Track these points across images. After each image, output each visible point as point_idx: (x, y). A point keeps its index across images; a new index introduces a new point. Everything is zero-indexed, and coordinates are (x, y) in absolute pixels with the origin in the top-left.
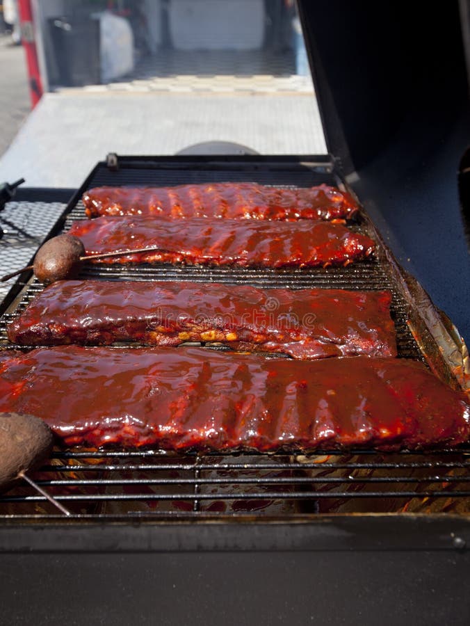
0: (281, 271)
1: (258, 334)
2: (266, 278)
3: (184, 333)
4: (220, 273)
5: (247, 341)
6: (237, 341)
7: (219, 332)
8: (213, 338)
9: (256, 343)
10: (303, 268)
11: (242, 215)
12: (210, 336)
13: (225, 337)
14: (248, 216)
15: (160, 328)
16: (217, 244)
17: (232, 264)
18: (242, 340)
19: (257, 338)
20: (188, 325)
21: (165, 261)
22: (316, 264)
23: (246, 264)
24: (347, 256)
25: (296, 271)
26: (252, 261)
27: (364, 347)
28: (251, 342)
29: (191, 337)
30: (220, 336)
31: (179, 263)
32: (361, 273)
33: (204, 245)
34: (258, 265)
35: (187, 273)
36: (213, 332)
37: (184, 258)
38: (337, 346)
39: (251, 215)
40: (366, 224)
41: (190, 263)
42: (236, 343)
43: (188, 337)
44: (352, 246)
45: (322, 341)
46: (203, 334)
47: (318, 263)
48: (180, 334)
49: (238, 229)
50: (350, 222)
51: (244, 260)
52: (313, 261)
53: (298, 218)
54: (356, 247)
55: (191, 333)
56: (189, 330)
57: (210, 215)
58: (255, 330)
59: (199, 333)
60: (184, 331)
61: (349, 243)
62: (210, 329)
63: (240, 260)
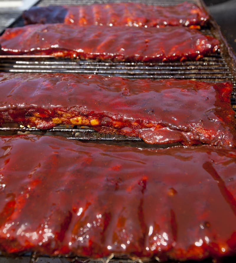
0: (148, 63)
1: (116, 120)
2: (137, 69)
3: (57, 119)
4: (104, 65)
5: (108, 126)
6: (100, 125)
7: (84, 118)
8: (80, 123)
9: (115, 128)
10: (165, 62)
11: (126, 23)
12: (77, 121)
13: (90, 122)
14: (130, 24)
15: (37, 114)
16: (103, 44)
17: (113, 59)
18: (103, 125)
19: (115, 124)
20: (59, 112)
21: (65, 56)
22: (174, 58)
23: (123, 59)
24: (199, 52)
25: (160, 64)
26: (127, 56)
27: (207, 136)
28: (111, 126)
29: (63, 122)
30: (85, 121)
31: (75, 58)
32: (208, 65)
33: (93, 45)
34: (132, 59)
35: (81, 65)
36: (79, 118)
37: (78, 54)
38: (183, 133)
39: (133, 23)
40: (214, 29)
41: (83, 58)
42: (99, 127)
43: (60, 122)
44: (203, 45)
45: (171, 129)
46: (71, 120)
47: (176, 58)
48: (53, 119)
49: (120, 33)
50: (203, 28)
51: (121, 56)
52: (172, 57)
53: (166, 25)
54: (206, 46)
55: (63, 118)
56: (61, 116)
57: (105, 24)
58: (114, 117)
59: (69, 119)
60: (56, 117)
61: (200, 43)
62: (77, 116)
63: (118, 56)
